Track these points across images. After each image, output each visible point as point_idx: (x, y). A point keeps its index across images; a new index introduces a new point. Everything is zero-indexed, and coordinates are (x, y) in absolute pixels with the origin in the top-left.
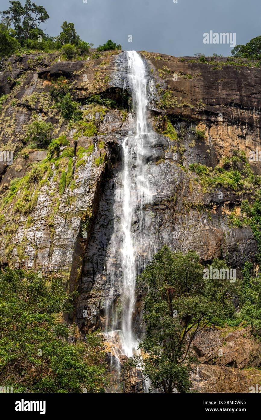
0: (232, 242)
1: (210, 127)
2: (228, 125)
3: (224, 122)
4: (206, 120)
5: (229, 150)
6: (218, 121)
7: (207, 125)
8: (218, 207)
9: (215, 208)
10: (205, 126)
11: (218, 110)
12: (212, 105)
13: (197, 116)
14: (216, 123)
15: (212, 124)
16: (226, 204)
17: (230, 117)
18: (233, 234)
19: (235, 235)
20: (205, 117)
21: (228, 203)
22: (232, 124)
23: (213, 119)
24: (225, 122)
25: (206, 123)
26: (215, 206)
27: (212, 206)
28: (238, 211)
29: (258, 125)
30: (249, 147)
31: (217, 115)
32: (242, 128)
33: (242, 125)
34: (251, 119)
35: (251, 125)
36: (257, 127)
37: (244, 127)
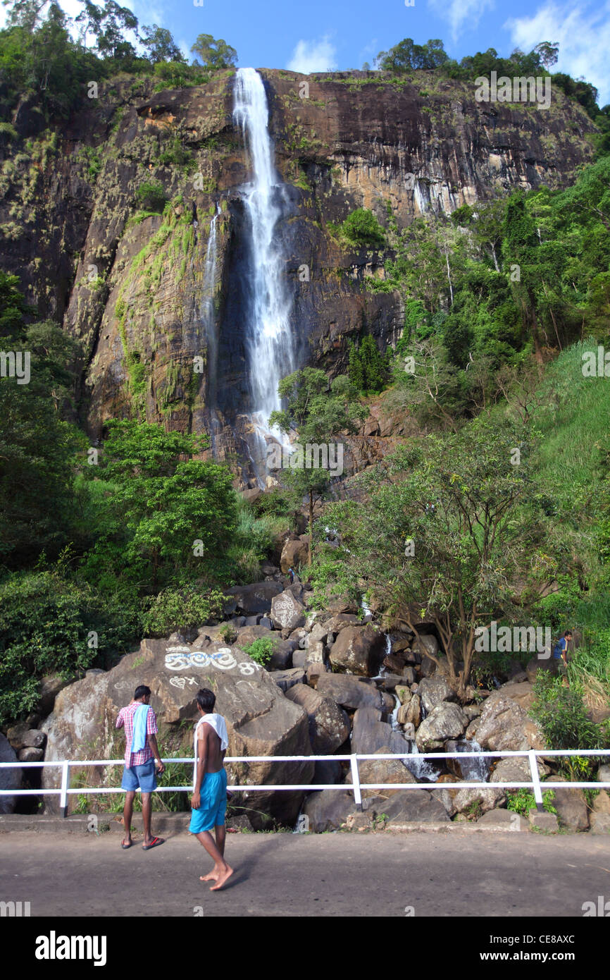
0: (374, 310)
1: (348, 171)
2: (369, 167)
3: (364, 163)
4: (344, 162)
5: (370, 199)
6: (357, 163)
7: (345, 169)
8: (360, 270)
9: (357, 272)
10: (342, 169)
11: (357, 147)
12: (350, 142)
13: (333, 158)
14: (355, 164)
15: (351, 166)
16: (369, 266)
17: (371, 156)
20: (342, 158)
21: (370, 264)
22: (375, 165)
23: (352, 159)
24: (366, 163)
25: (344, 166)
26: (357, 269)
27: (353, 269)
28: (381, 273)
29: (404, 166)
30: (393, 195)
31: (356, 154)
32: (385, 171)
33: (385, 166)
34: (396, 158)
35: (395, 166)
36: (402, 168)
37: (388, 168)
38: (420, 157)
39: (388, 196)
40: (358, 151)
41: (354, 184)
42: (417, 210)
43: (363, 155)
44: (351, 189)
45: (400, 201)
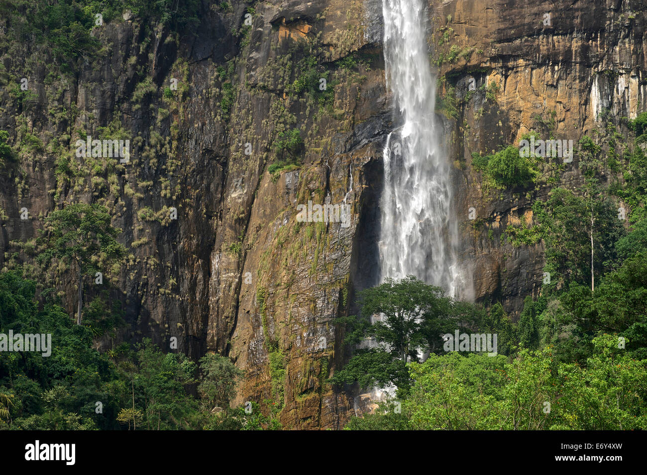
0: (513, 266)
1: (506, 77)
2: (532, 69)
3: (526, 66)
4: (502, 67)
6: (518, 67)
7: (502, 75)
8: (502, 217)
9: (499, 220)
10: (499, 76)
11: (519, 48)
12: (510, 41)
13: (488, 64)
14: (515, 69)
15: (510, 71)
16: (513, 211)
17: (536, 56)
18: (516, 254)
19: (519, 256)
20: (500, 64)
21: (515, 209)
22: (540, 66)
23: (511, 63)
24: (528, 65)
25: (502, 73)
26: (499, 217)
27: (495, 217)
28: (529, 216)
29: (578, 60)
30: (560, 102)
31: (516, 57)
32: (553, 71)
33: (553, 66)
34: (568, 52)
35: (567, 63)
36: (576, 63)
37: (556, 68)
38: (602, 44)
39: (553, 104)
40: (519, 53)
41: (512, 95)
42: (590, 118)
43: (524, 56)
44: (508, 103)
45: (568, 110)
